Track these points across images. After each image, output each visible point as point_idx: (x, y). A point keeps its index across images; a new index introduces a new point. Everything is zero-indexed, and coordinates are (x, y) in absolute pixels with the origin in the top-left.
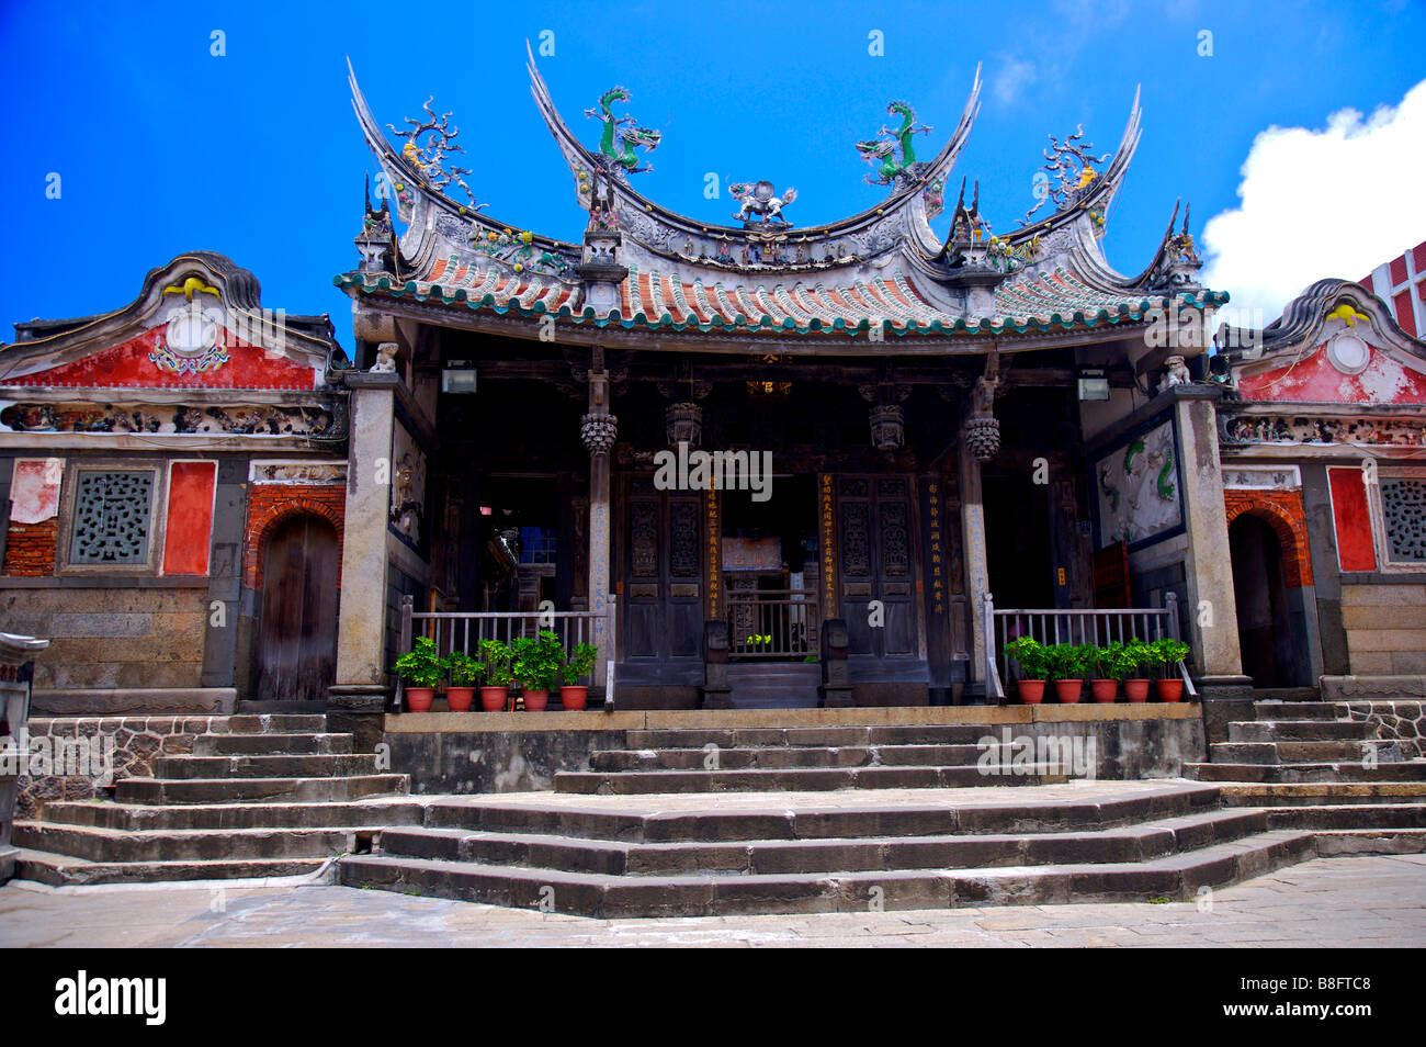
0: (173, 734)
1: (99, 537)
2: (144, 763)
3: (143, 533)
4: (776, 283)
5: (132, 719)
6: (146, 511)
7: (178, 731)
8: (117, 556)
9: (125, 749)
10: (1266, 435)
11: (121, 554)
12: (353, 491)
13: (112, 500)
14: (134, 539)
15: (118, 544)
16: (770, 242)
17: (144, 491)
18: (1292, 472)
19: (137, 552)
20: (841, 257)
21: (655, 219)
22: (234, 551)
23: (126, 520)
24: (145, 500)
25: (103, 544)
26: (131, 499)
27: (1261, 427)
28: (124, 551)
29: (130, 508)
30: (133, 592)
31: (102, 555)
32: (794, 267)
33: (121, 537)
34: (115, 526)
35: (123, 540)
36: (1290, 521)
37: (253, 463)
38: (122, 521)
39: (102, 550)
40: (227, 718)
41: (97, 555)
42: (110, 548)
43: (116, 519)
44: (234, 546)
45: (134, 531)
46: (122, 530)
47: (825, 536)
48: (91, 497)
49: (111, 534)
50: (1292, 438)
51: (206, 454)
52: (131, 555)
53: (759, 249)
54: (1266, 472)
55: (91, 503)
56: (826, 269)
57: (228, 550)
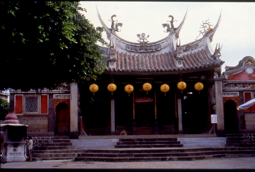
0: (45, 140)
1: (30, 108)
2: (40, 144)
3: (37, 107)
4: (145, 54)
5: (38, 137)
6: (37, 103)
7: (45, 139)
8: (33, 111)
9: (37, 142)
10: (232, 86)
11: (34, 111)
12: (72, 100)
13: (31, 102)
14: (35, 108)
15: (33, 109)
16: (144, 46)
17: (36, 100)
18: (237, 93)
19: (36, 110)
20: (158, 48)
21: (122, 42)
22: (52, 110)
23: (34, 105)
24: (37, 101)
25: (30, 109)
26: (34, 101)
27: (231, 85)
28: (34, 110)
29: (34, 103)
30: (36, 117)
31: (30, 111)
32: (149, 51)
33: (33, 108)
34: (32, 106)
35: (34, 108)
36: (236, 102)
37: (54, 95)
38: (33, 105)
39: (30, 110)
40: (53, 137)
41: (29, 111)
42: (32, 110)
43: (32, 105)
44: (52, 109)
45: (35, 107)
46: (33, 106)
47: (155, 103)
48: (28, 101)
49: (31, 107)
50: (237, 87)
51: (46, 94)
52: (35, 111)
53: (142, 47)
54: (233, 93)
55: (28, 102)
56: (155, 51)
57: (51, 110)
